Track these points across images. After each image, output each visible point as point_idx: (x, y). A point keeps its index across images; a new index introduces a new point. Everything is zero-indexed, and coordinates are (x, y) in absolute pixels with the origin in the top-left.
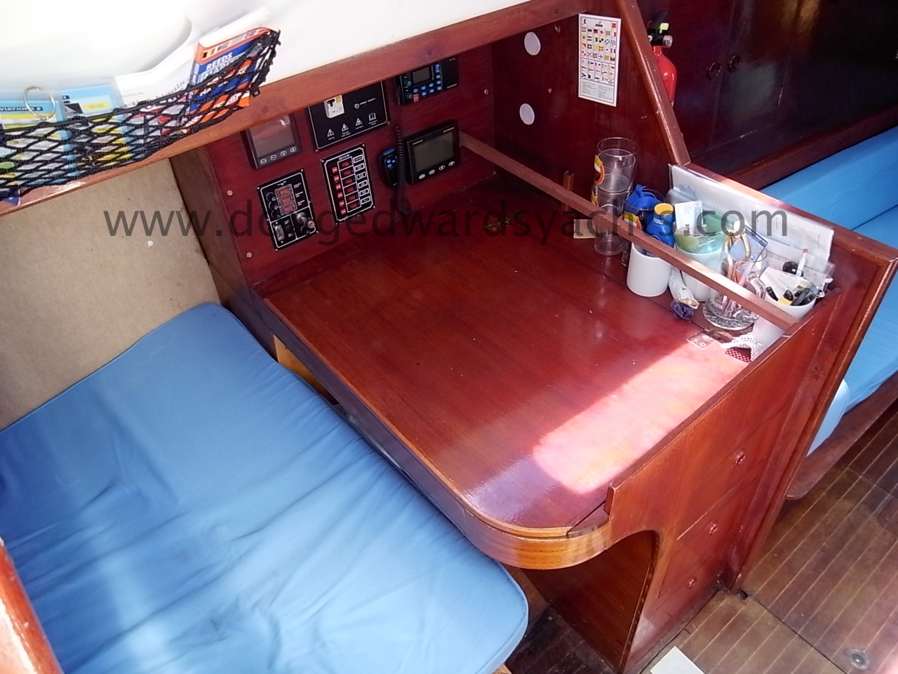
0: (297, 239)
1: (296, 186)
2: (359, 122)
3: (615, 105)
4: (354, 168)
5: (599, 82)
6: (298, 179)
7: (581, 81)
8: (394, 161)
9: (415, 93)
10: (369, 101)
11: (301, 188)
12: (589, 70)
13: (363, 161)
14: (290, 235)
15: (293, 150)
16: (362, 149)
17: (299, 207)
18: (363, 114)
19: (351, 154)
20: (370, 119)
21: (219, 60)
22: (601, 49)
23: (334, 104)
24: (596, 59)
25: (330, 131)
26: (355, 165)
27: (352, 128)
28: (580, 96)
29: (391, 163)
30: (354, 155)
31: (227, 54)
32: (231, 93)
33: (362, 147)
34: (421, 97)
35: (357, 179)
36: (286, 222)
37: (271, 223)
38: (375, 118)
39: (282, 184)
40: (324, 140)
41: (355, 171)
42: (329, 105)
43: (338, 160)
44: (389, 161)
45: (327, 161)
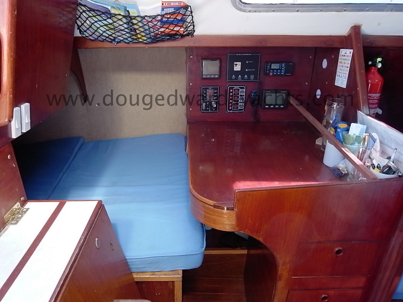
0: (210, 111)
1: (215, 91)
2: (246, 76)
3: (345, 87)
4: (240, 93)
5: (342, 78)
6: (216, 89)
7: (337, 77)
8: (255, 95)
9: (271, 72)
10: (252, 70)
11: (217, 93)
12: (340, 73)
13: (244, 92)
14: (208, 109)
15: (217, 76)
16: (245, 87)
17: (214, 100)
18: (249, 74)
19: (240, 87)
20: (251, 77)
22: (345, 63)
23: (237, 66)
24: (343, 68)
25: (234, 76)
26: (240, 92)
27: (243, 78)
28: (335, 85)
29: (254, 95)
30: (241, 88)
31: (172, 8)
33: (245, 86)
34: (273, 74)
35: (240, 98)
36: (208, 103)
37: (202, 101)
38: (253, 77)
39: (210, 88)
40: (230, 78)
41: (240, 94)
42: (235, 66)
43: (234, 87)
44: (253, 94)
45: (230, 87)
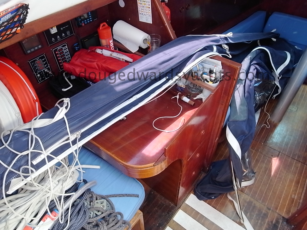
0: (46, 79)
1: (43, 60)
2: (63, 34)
3: (152, 23)
5: (145, 16)
6: (43, 57)
7: (140, 15)
8: (78, 48)
9: (83, 23)
10: (66, 27)
11: (45, 60)
12: (142, 12)
13: (67, 49)
14: (43, 77)
15: (40, 46)
16: (66, 44)
17: (45, 67)
18: (65, 31)
19: (62, 46)
20: (68, 33)
21: (6, 16)
22: (145, 4)
23: (53, 28)
24: (144, 8)
25: (53, 39)
26: (64, 50)
27: (61, 37)
28: (140, 21)
29: (77, 48)
31: (9, 14)
32: (13, 28)
33: (66, 43)
34: (85, 24)
35: (65, 55)
36: (41, 73)
37: (35, 74)
38: (69, 33)
39: (38, 59)
40: (51, 42)
41: (64, 52)
42: (51, 29)
43: (57, 49)
44: (76, 48)
45: (54, 50)
